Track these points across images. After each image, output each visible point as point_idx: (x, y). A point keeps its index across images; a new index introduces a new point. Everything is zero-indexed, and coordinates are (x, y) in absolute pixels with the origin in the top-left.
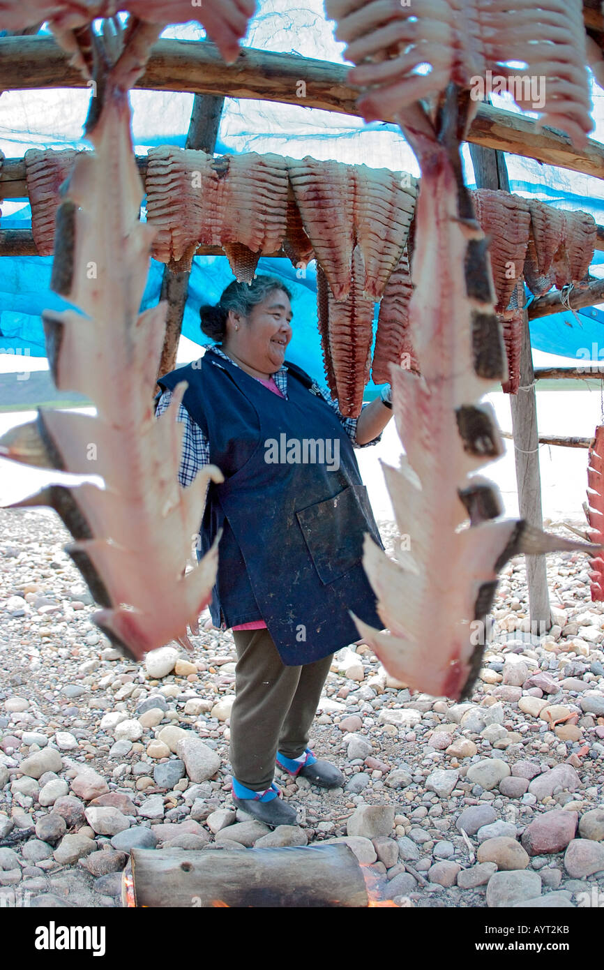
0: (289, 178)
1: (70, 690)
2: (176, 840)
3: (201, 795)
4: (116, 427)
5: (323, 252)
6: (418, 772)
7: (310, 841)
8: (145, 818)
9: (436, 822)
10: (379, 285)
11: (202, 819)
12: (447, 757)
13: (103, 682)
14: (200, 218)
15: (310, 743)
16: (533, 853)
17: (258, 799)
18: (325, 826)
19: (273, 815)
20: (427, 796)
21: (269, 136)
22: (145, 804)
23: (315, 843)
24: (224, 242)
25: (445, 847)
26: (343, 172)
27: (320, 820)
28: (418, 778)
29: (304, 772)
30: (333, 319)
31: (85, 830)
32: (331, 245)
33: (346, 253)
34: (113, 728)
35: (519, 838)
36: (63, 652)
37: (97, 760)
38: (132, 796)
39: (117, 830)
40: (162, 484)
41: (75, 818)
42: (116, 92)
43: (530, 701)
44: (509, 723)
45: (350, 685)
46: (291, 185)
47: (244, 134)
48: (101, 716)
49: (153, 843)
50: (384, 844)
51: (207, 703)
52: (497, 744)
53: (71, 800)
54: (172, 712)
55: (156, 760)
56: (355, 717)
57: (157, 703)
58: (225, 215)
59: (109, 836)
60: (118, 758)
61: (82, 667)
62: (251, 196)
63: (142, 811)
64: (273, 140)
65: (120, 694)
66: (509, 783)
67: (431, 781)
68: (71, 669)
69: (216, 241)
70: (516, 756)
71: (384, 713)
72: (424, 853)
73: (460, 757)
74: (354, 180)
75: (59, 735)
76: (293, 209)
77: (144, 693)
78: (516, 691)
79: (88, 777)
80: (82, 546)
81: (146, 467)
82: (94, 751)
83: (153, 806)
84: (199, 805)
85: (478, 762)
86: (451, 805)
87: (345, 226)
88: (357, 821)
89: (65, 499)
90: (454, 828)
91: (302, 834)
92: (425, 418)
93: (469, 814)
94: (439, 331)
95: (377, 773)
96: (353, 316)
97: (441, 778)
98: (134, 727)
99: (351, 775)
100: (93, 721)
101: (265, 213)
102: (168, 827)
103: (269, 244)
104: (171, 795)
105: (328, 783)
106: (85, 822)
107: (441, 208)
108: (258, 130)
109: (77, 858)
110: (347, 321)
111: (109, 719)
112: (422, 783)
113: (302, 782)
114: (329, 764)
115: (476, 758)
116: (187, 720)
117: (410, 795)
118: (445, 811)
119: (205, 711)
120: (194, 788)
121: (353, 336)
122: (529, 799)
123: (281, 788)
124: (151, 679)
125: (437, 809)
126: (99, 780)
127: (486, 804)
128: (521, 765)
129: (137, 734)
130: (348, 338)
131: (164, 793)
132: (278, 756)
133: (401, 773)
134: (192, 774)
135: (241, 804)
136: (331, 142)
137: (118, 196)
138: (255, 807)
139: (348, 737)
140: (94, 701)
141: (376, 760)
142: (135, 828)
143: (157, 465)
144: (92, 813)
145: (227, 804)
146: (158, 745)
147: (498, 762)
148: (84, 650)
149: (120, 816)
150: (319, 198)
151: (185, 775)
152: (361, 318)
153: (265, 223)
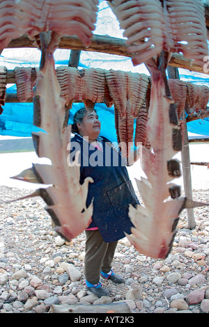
0: (105, 77)
1: (29, 250)
2: (66, 301)
3: (75, 286)
4: (58, 168)
5: (117, 102)
6: (150, 277)
7: (113, 301)
8: (56, 294)
9: (156, 294)
10: (136, 113)
11: (75, 294)
12: (160, 272)
13: (41, 247)
14: (75, 91)
15: (113, 268)
16: (190, 304)
17: (95, 287)
18: (118, 296)
19: (100, 293)
20: (153, 285)
21: (97, 60)
22: (55, 289)
23: (114, 302)
24: (83, 99)
25: (159, 303)
26: (123, 75)
27: (116, 294)
28: (150, 280)
29: (110, 278)
30: (120, 124)
31: (35, 298)
32: (120, 100)
33: (125, 102)
34: (44, 263)
35: (185, 299)
36: (27, 237)
37: (39, 274)
38: (51, 286)
39: (46, 298)
40: (75, 185)
41: (31, 294)
42: (49, 55)
43: (188, 252)
44: (181, 260)
45: (126, 248)
46: (106, 79)
47: (88, 60)
48: (40, 259)
49: (58, 303)
50: (138, 302)
51: (77, 254)
52: (177, 267)
53: (30, 287)
54: (65, 257)
55: (59, 274)
56: (128, 259)
57: (59, 255)
58: (84, 90)
59: (43, 300)
60: (46, 273)
61: (33, 242)
62: (92, 83)
63: (54, 291)
64: (98, 62)
65: (46, 251)
66: (181, 280)
67: (154, 280)
68: (29, 243)
69: (81, 99)
70: (183, 271)
71: (138, 257)
72: (152, 305)
73: (164, 272)
74: (127, 77)
75: (25, 265)
76: (106, 87)
77: (55, 251)
78: (183, 249)
79: (36, 280)
80: (50, 207)
81: (69, 179)
82: (38, 271)
83: (59, 290)
84: (74, 289)
85: (171, 274)
86: (161, 288)
87: (124, 93)
88: (129, 294)
89: (44, 193)
90: (162, 296)
91: (110, 299)
92: (153, 164)
93: (167, 291)
94: (159, 134)
95: (136, 278)
96: (127, 123)
97: (158, 280)
98: (52, 263)
99: (127, 279)
100: (37, 261)
101: (97, 89)
102: (63, 297)
103: (99, 99)
104: (64, 286)
105: (119, 282)
106: (35, 295)
107: (159, 92)
108: (93, 59)
109: (32, 307)
110: (125, 125)
111: (43, 260)
112: (151, 281)
113: (110, 281)
114: (119, 275)
115: (170, 272)
116: (70, 260)
117: (147, 285)
118: (159, 291)
119: (76, 257)
120: (73, 283)
121: (127, 130)
122: (188, 286)
123: (103, 284)
124: (57, 246)
125: (156, 290)
126: (40, 281)
127: (174, 288)
128: (185, 274)
129: (53, 266)
130: (125, 131)
131: (62, 285)
132: (101, 272)
133: (144, 278)
134: (72, 279)
135: (89, 289)
136: (118, 63)
137: (52, 91)
138: (94, 290)
139: (125, 266)
140: (37, 254)
141: (135, 274)
142: (52, 297)
143: (72, 179)
144: (37, 292)
145: (84, 289)
146: (60, 269)
147: (177, 274)
148: (34, 236)
149: (47, 293)
150: (115, 84)
151: (69, 279)
152: (130, 124)
153: (97, 92)
